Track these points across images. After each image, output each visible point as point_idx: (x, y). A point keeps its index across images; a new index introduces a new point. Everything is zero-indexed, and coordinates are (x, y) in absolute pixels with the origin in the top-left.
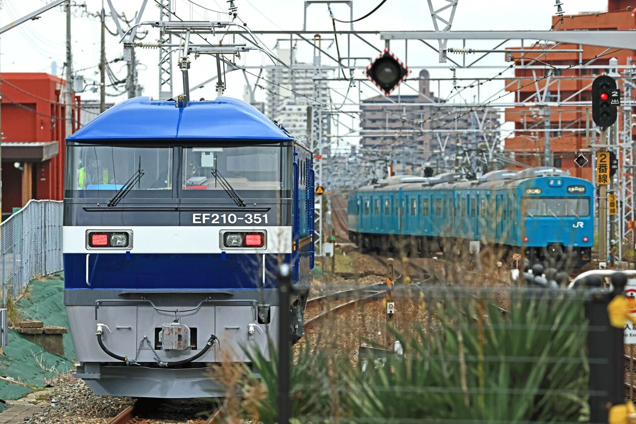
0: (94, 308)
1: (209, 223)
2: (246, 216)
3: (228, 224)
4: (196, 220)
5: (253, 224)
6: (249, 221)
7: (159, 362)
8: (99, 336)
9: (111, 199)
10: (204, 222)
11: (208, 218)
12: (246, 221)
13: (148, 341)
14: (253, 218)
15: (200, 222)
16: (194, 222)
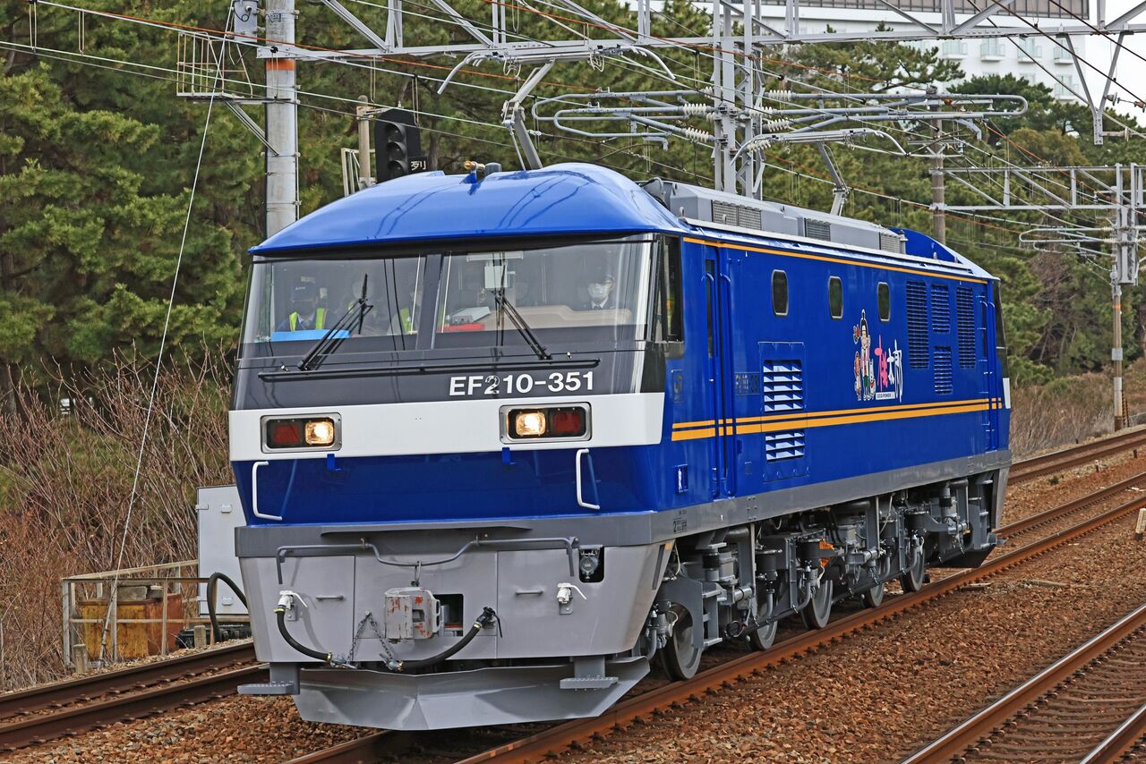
0: (274, 560)
1: (479, 395)
2: (551, 377)
3: (516, 394)
4: (457, 389)
5: (564, 393)
6: (556, 386)
7: (388, 662)
8: (281, 615)
9: (305, 357)
10: (470, 392)
11: (480, 385)
12: (551, 387)
13: (372, 623)
14: (564, 381)
15: (463, 393)
16: (452, 393)
